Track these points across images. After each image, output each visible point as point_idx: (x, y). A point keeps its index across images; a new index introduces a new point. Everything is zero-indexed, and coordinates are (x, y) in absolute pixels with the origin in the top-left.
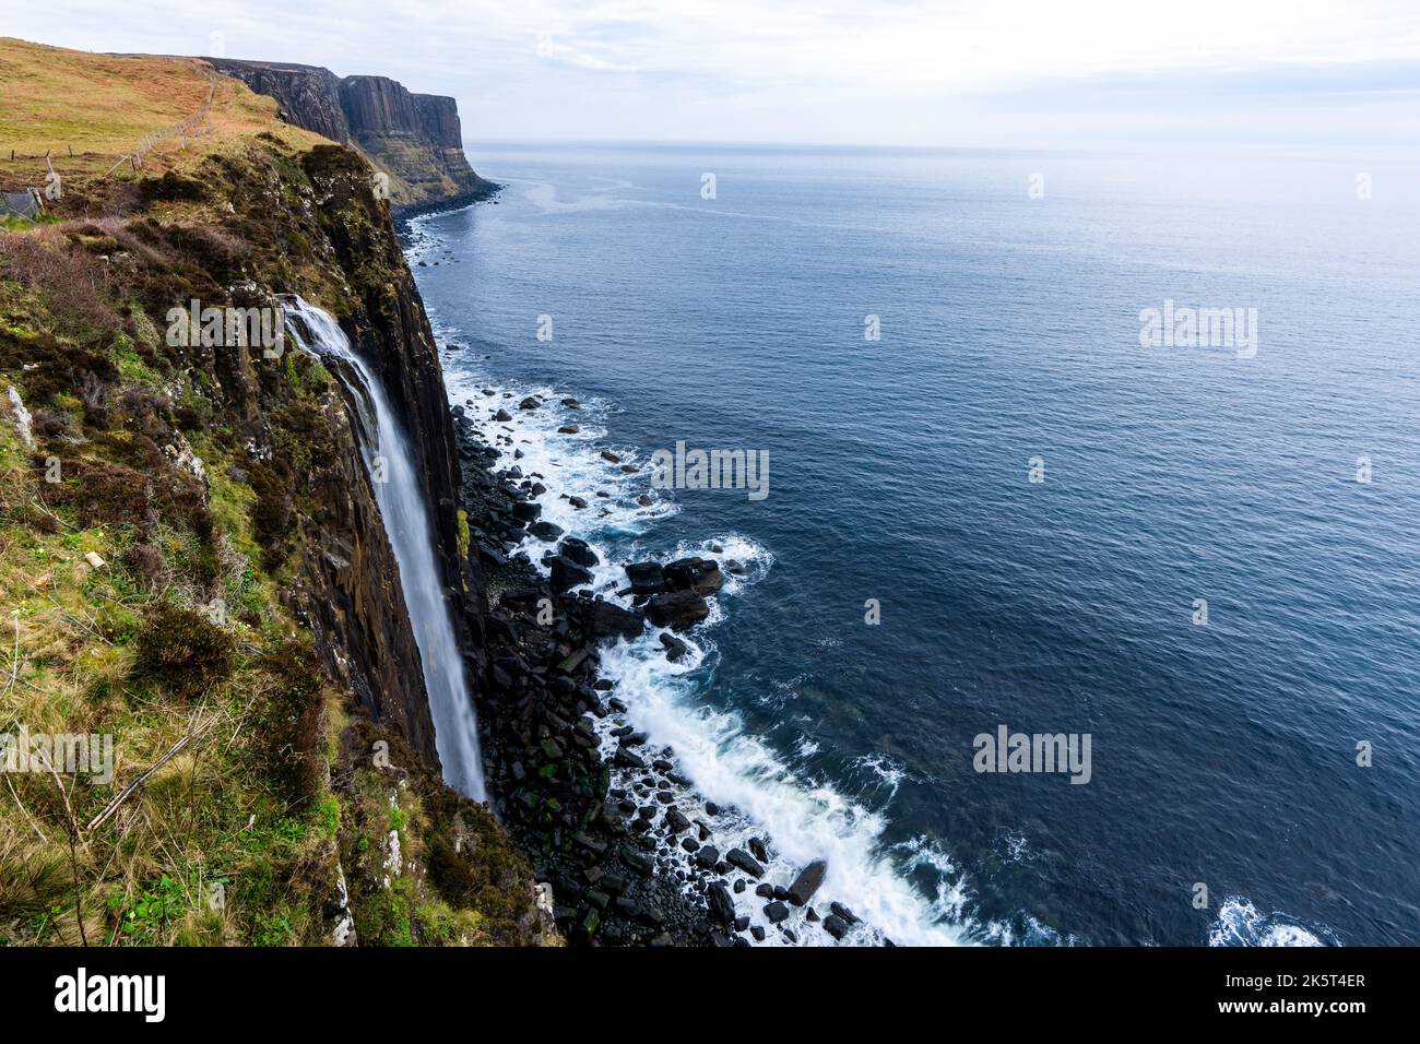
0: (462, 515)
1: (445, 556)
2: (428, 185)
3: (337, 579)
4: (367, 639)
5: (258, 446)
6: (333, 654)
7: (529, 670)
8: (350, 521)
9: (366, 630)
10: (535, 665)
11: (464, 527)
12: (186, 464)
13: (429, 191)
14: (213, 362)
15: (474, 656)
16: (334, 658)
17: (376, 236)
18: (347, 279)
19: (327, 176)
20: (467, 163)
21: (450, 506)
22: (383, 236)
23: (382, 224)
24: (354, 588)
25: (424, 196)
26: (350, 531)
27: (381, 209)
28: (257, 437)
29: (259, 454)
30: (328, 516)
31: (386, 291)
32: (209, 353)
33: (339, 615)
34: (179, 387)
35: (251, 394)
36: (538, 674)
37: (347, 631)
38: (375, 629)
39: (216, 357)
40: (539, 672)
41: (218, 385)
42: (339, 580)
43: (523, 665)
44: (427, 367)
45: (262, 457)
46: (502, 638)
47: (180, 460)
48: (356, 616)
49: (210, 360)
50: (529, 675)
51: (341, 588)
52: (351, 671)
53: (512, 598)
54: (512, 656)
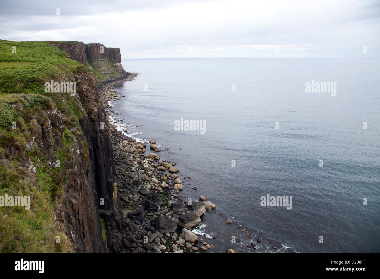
0: (115, 184)
1: (109, 199)
2: (110, 75)
3: (73, 207)
4: (82, 227)
5: (52, 163)
6: (71, 233)
7: (136, 241)
8: (78, 187)
9: (82, 225)
10: (139, 239)
11: (116, 189)
12: (31, 169)
13: (110, 77)
14: (41, 136)
15: (117, 235)
16: (71, 234)
17: (92, 92)
18: (83, 106)
19: (79, 75)
20: (122, 67)
21: (111, 181)
22: (94, 93)
23: (95, 89)
24: (79, 210)
25: (109, 78)
26: (78, 191)
27: (95, 84)
28: (52, 159)
29: (52, 165)
30: (72, 186)
31: (94, 110)
32: (40, 133)
33: (74, 220)
34: (31, 144)
35: (51, 146)
36: (139, 242)
37: (76, 226)
38: (84, 225)
39: (42, 134)
40: (140, 241)
41: (42, 143)
42: (74, 207)
43: (135, 239)
44: (106, 134)
45: (53, 166)
46: (127, 229)
47: (30, 168)
48: (79, 220)
49: (40, 135)
50: (136, 243)
51: (74, 210)
52: (76, 239)
53: (132, 215)
54: (130, 235)
